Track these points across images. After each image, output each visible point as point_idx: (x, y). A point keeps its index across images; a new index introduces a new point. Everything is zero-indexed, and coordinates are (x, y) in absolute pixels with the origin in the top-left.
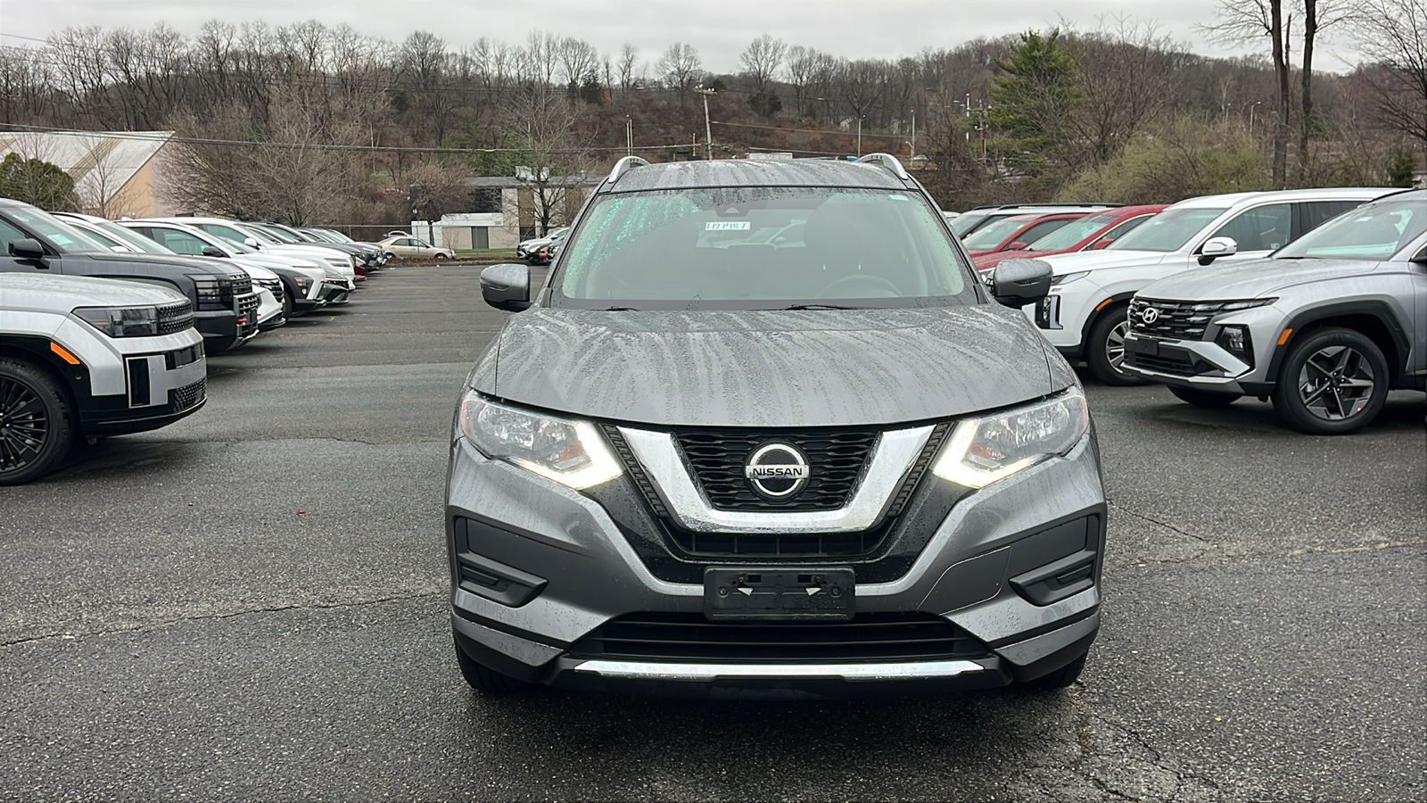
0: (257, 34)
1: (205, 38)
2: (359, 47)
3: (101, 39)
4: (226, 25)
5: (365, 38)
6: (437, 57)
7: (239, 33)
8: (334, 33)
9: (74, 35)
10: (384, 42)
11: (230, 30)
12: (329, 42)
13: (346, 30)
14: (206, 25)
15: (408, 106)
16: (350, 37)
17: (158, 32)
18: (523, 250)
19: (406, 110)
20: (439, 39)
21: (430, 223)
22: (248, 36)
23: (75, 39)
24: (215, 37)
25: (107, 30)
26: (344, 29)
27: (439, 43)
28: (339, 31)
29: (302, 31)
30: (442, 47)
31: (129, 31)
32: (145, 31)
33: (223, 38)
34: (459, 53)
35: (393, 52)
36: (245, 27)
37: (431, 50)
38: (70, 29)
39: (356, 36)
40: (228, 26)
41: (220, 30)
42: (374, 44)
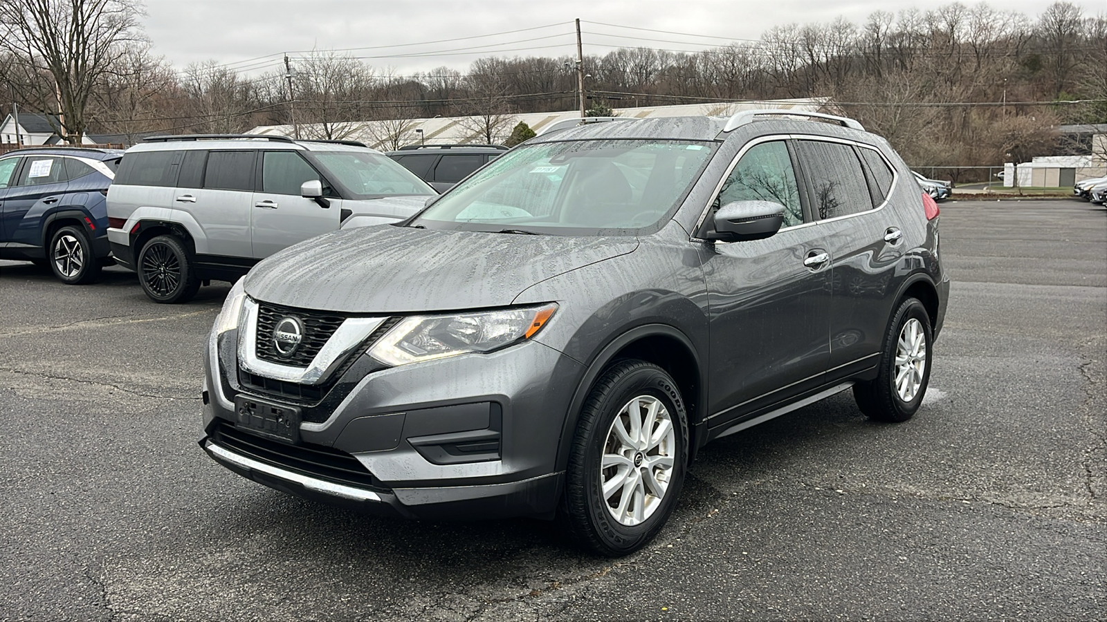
0: (910, 18)
1: (871, 25)
2: (994, 21)
3: (797, 32)
4: (887, 13)
5: (1000, 13)
6: (1074, 22)
7: (896, 19)
8: (972, 12)
9: (779, 32)
10: (1016, 15)
11: (889, 17)
12: (968, 19)
13: (983, 8)
14: (872, 15)
15: (1041, 66)
16: (986, 13)
17: (837, 24)
18: (1080, 188)
19: (1039, 69)
20: (1076, 7)
21: (1015, 165)
22: (903, 20)
23: (780, 34)
24: (878, 23)
25: (801, 26)
26: (982, 7)
27: (1076, 11)
28: (977, 10)
29: (946, 13)
30: (1079, 14)
31: (817, 25)
32: (828, 24)
33: (884, 24)
34: (1096, 18)
35: (1023, 23)
36: (902, 13)
37: (1068, 16)
38: (776, 28)
39: (991, 12)
40: (889, 14)
41: (882, 18)
42: (1007, 16)
